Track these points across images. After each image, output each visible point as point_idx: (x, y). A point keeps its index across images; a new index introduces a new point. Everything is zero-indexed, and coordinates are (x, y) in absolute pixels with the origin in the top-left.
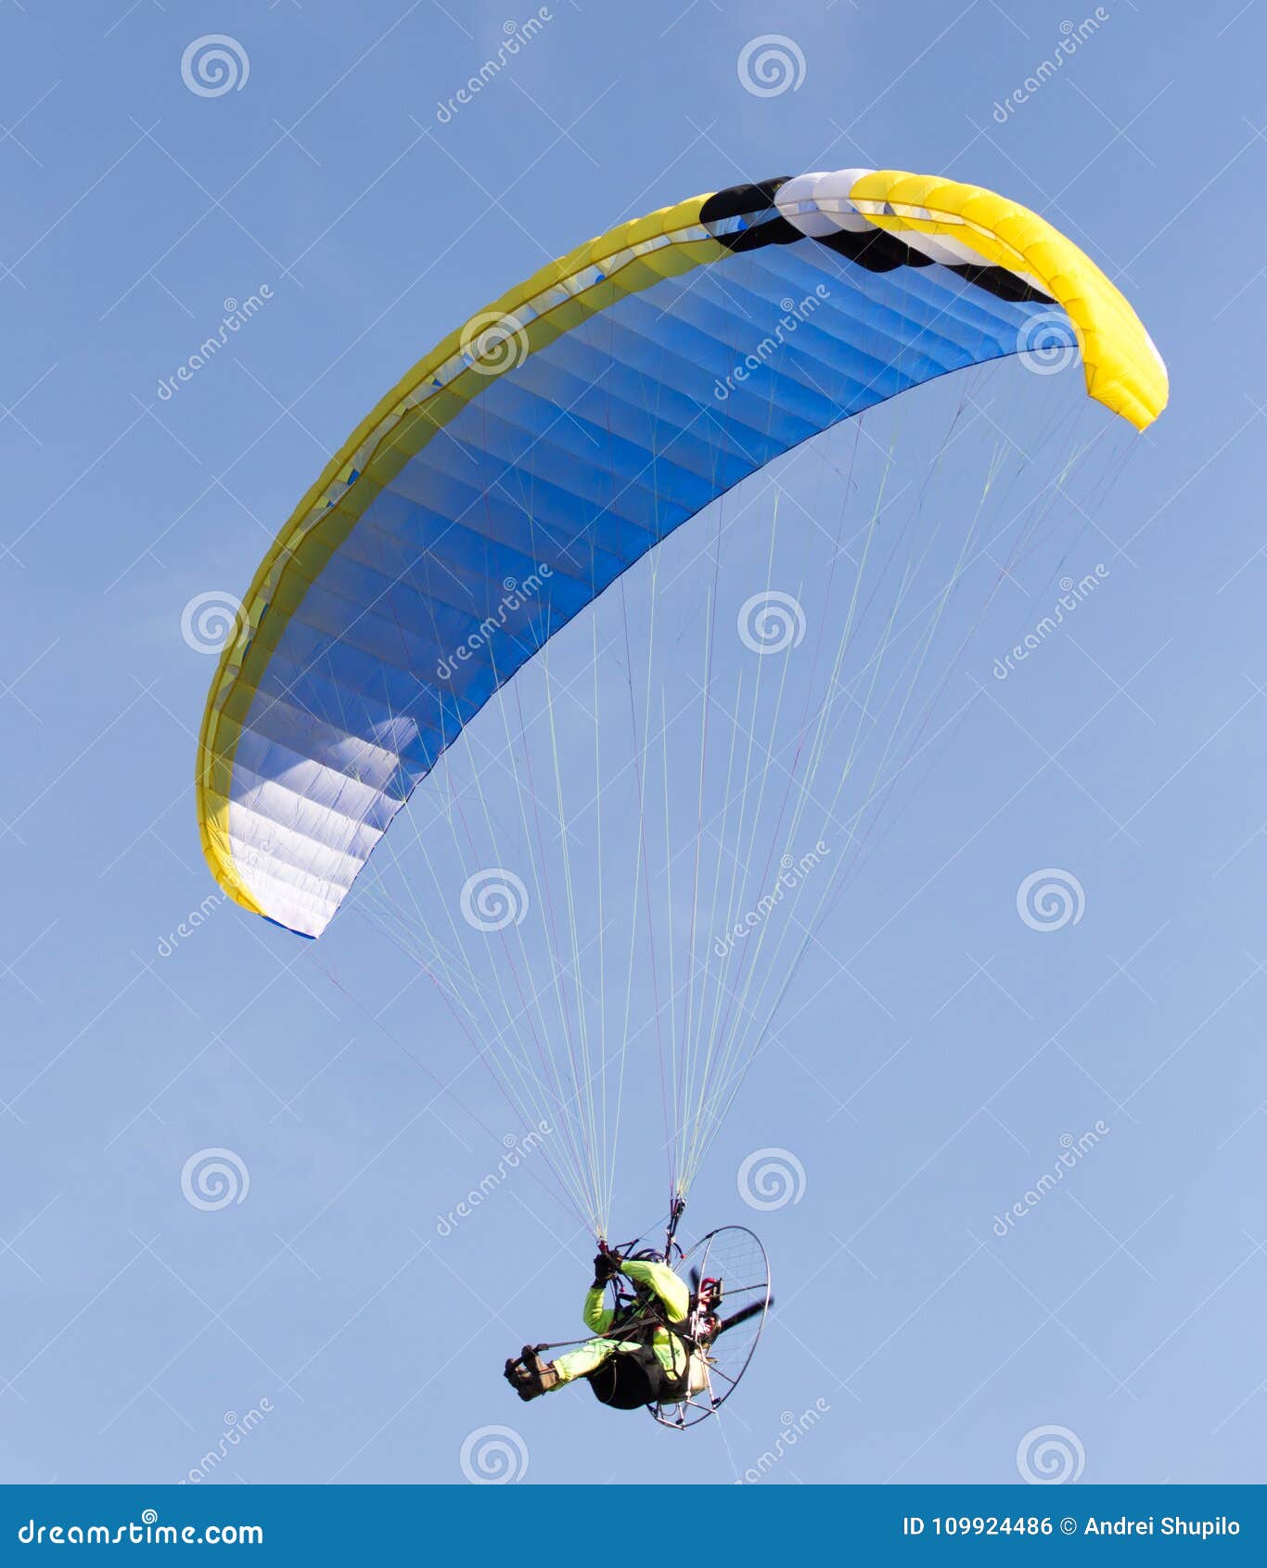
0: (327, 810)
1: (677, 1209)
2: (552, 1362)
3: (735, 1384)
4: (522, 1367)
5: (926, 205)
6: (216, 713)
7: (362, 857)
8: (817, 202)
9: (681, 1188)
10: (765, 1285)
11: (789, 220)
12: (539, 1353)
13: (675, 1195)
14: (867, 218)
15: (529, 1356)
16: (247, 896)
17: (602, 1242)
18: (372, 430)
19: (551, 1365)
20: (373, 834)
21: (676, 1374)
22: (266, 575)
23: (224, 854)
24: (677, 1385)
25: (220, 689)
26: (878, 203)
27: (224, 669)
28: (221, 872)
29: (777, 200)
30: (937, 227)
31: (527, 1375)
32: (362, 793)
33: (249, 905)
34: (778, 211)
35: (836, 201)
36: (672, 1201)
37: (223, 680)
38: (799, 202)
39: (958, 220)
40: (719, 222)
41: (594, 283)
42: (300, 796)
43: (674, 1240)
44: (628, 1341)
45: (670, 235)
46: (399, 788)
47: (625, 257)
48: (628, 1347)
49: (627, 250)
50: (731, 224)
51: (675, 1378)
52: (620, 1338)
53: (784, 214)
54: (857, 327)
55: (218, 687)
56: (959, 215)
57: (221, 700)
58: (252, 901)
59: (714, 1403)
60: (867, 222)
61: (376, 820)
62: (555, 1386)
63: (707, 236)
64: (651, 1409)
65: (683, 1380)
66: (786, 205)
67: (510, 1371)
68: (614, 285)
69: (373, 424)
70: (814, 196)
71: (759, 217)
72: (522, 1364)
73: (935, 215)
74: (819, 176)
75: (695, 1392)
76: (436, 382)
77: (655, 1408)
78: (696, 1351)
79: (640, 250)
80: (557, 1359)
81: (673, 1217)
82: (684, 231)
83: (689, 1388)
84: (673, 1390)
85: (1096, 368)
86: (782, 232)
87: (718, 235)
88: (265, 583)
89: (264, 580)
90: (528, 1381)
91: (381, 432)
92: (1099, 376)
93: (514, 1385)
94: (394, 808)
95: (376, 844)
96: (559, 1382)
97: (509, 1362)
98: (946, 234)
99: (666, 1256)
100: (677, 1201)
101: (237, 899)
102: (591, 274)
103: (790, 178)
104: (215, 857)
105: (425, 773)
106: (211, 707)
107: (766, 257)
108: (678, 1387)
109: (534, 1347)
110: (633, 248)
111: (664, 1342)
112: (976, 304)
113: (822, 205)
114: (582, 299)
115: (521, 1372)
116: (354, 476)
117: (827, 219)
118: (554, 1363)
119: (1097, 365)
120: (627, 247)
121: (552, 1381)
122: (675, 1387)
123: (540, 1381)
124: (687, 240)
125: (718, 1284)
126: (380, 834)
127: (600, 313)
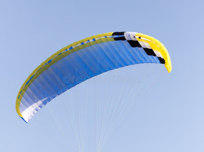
5: (147, 38)
7: (34, 114)
11: (125, 37)
14: (136, 39)
23: (19, 109)
26: (138, 36)
38: (127, 35)
39: (151, 41)
46: (41, 106)
47: (99, 38)
50: (115, 36)
57: (23, 88)
61: (37, 110)
66: (125, 35)
68: (96, 42)
70: (130, 34)
71: (120, 36)
73: (147, 40)
76: (66, 50)
79: (101, 38)
86: (123, 39)
94: (39, 109)
105: (44, 105)
113: (131, 36)
114: (91, 43)
116: (51, 61)
117: (130, 38)
124: (109, 37)
126: (37, 112)
127: (93, 46)
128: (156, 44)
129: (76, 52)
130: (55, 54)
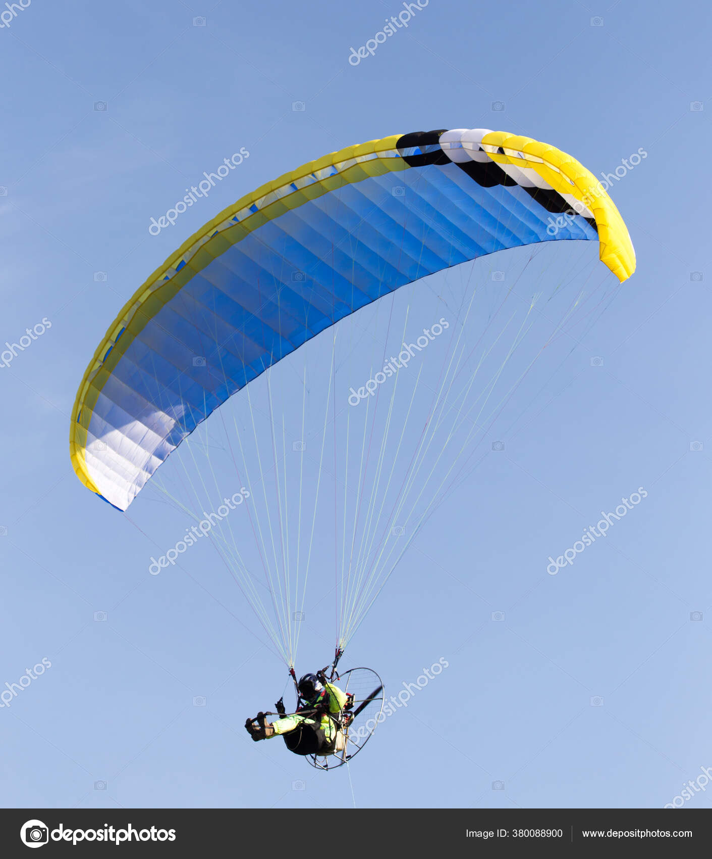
0: (136, 445)
1: (339, 654)
2: (272, 723)
3: (360, 749)
4: (256, 723)
5: (523, 151)
6: (88, 383)
7: (150, 472)
8: (463, 143)
9: (342, 644)
10: (381, 699)
11: (445, 152)
12: (267, 716)
13: (338, 647)
14: (489, 155)
15: (261, 717)
16: (92, 483)
17: (292, 669)
18: (197, 241)
19: (271, 725)
20: (157, 462)
21: (330, 739)
22: (126, 313)
23: (82, 460)
24: (330, 745)
25: (93, 370)
26: (495, 147)
27: (96, 360)
28: (79, 468)
29: (441, 140)
30: (527, 163)
31: (258, 728)
32: (155, 439)
33: (93, 488)
34: (440, 146)
35: (472, 144)
36: (336, 650)
37: (94, 366)
38: (451, 143)
39: (541, 161)
40: (405, 149)
41: (329, 176)
42: (123, 435)
43: (336, 669)
44: (309, 718)
45: (377, 153)
46: (175, 439)
47: (351, 163)
48: (309, 721)
49: (353, 159)
50: (411, 151)
51: (330, 742)
52: (305, 716)
53: (442, 148)
54: (464, 218)
55: (91, 369)
56: (541, 158)
57: (91, 377)
58: (95, 486)
59: (347, 757)
60: (488, 157)
61: (160, 454)
62: (272, 735)
63: (397, 155)
64: (312, 757)
65: (334, 742)
66: (445, 143)
67: (249, 725)
68: (342, 178)
69: (197, 238)
70: (462, 140)
71: (428, 149)
72: (257, 721)
73: (527, 157)
74: (464, 131)
75: (338, 750)
76: (235, 219)
77: (314, 757)
78: (341, 729)
79: (359, 160)
80: (275, 722)
81: (336, 657)
82: (384, 152)
83: (336, 747)
84: (327, 748)
85: (606, 245)
86: (440, 158)
87: (404, 156)
88: (124, 318)
89: (124, 316)
90: (258, 731)
91: (201, 243)
92: (607, 251)
93: (249, 733)
94: (170, 449)
95: (159, 466)
96: (274, 734)
97: (248, 720)
98: (531, 168)
99: (331, 678)
100: (339, 649)
101: (86, 484)
102: (328, 171)
103: (447, 131)
104: (77, 460)
105: (189, 433)
106: (86, 379)
107: (427, 172)
108: (330, 747)
109: (264, 713)
110: (356, 158)
111: (326, 723)
112: (532, 212)
113: (465, 145)
114: (323, 183)
115: (254, 726)
116: (182, 264)
117: (466, 152)
118: (273, 724)
119: (607, 243)
120: (353, 158)
121: (270, 733)
122: (328, 746)
123: (264, 731)
124: (385, 157)
125: (352, 697)
126: (162, 462)
127: (332, 192)
128: (561, 173)
129: (273, 221)
130: (194, 235)
